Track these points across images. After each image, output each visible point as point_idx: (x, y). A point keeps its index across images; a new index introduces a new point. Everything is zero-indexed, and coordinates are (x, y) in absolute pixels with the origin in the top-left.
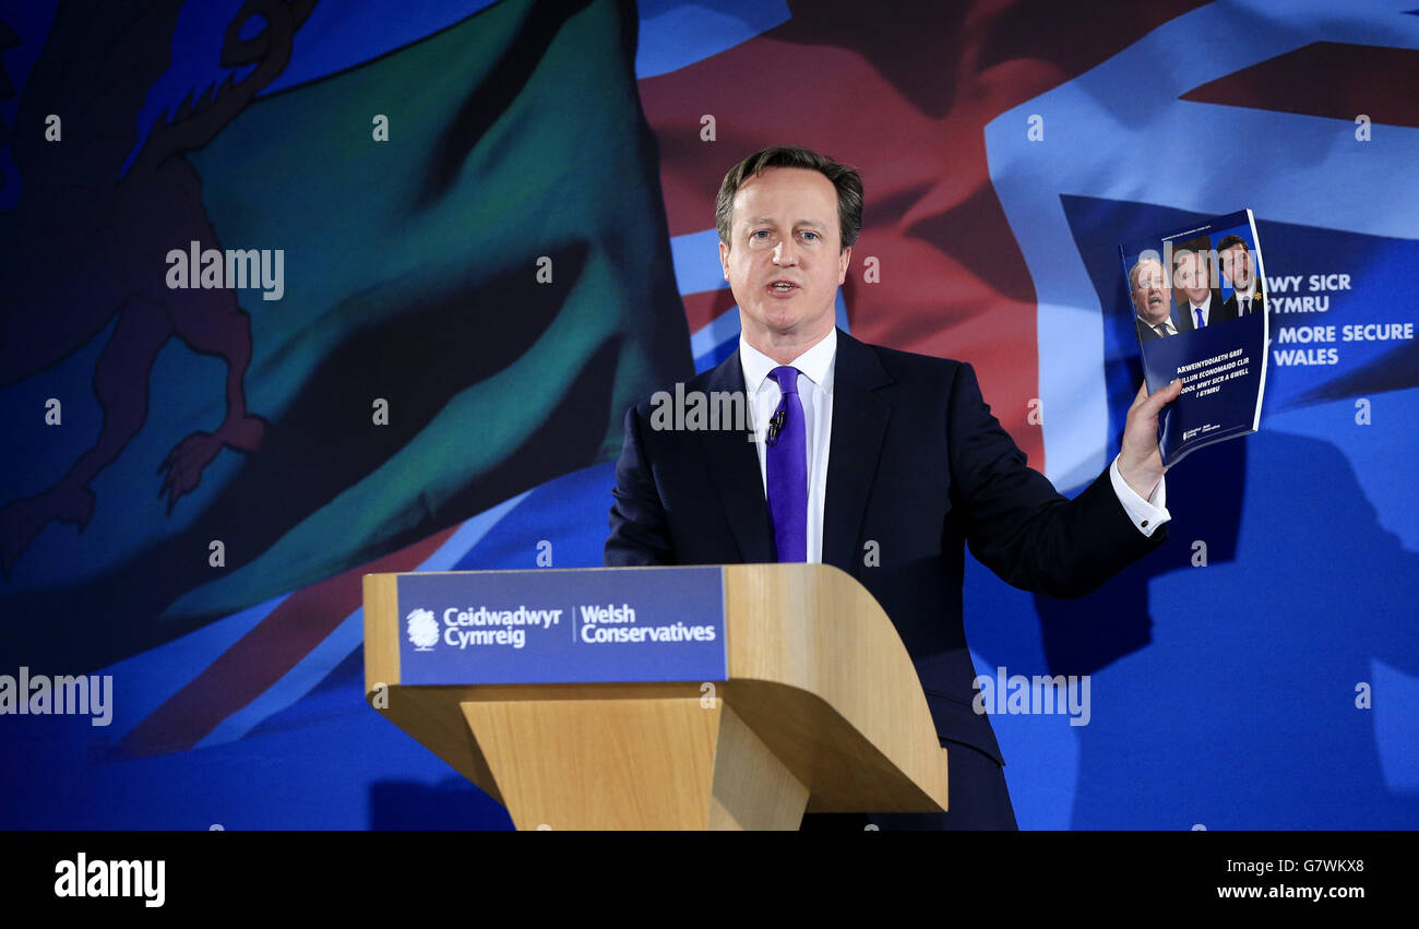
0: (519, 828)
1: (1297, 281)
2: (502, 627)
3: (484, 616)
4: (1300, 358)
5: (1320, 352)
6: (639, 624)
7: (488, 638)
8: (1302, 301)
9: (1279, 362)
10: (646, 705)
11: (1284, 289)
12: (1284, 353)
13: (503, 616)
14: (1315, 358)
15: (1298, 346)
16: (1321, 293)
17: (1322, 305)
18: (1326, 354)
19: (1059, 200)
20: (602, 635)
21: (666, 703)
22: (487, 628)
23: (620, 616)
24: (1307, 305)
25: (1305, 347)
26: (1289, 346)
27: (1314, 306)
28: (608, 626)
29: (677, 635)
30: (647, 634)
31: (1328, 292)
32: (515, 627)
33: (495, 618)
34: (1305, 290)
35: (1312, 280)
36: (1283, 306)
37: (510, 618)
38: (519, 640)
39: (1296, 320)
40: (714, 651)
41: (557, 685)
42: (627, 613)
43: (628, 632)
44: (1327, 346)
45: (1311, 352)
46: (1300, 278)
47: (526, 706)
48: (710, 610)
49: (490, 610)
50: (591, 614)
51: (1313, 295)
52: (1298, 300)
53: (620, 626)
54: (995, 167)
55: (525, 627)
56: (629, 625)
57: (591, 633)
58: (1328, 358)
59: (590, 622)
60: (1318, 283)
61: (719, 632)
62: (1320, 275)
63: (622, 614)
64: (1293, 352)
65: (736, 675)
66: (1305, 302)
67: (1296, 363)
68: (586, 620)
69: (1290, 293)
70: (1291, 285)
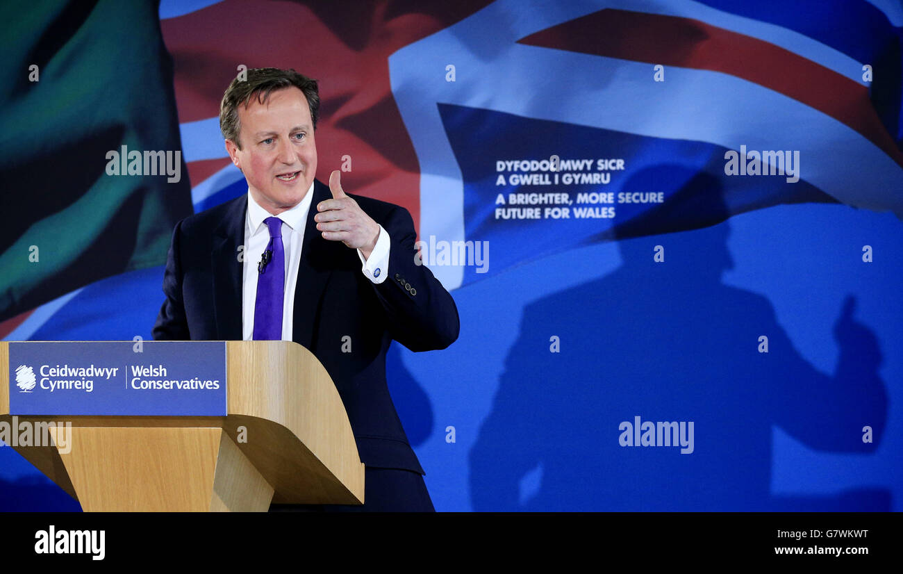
0: (85, 510)
1: (589, 163)
2: (78, 378)
3: (66, 371)
4: (591, 213)
5: (604, 209)
6: (169, 378)
7: (69, 385)
8: (593, 177)
9: (577, 216)
10: (173, 431)
11: (581, 168)
12: (580, 210)
13: (79, 371)
14: (600, 213)
15: (589, 205)
16: (605, 172)
17: (605, 179)
18: (607, 211)
19: (436, 107)
20: (144, 385)
21: (185, 430)
22: (68, 378)
23: (157, 373)
24: (595, 179)
25: (594, 206)
26: (583, 205)
27: (600, 180)
28: (148, 379)
29: (194, 386)
30: (175, 385)
31: (609, 171)
32: (87, 378)
33: (74, 372)
34: (594, 169)
35: (600, 162)
36: (580, 179)
37: (84, 373)
38: (89, 387)
39: (589, 188)
40: (220, 395)
41: (114, 417)
42: (162, 371)
43: (162, 384)
44: (608, 205)
45: (597, 210)
46: (591, 162)
47: (92, 430)
48: (217, 370)
49: (70, 367)
50: (137, 371)
51: (600, 172)
52: (590, 175)
53: (156, 379)
54: (395, 84)
55: (94, 378)
56: (162, 379)
57: (137, 383)
58: (608, 214)
59: (137, 376)
60: (603, 164)
61: (222, 384)
62: (604, 159)
63: (158, 371)
64: (586, 209)
65: (232, 413)
66: (595, 178)
67: (588, 216)
68: (135, 375)
69: (585, 171)
70: (585, 166)
